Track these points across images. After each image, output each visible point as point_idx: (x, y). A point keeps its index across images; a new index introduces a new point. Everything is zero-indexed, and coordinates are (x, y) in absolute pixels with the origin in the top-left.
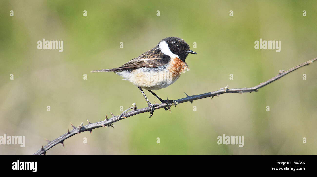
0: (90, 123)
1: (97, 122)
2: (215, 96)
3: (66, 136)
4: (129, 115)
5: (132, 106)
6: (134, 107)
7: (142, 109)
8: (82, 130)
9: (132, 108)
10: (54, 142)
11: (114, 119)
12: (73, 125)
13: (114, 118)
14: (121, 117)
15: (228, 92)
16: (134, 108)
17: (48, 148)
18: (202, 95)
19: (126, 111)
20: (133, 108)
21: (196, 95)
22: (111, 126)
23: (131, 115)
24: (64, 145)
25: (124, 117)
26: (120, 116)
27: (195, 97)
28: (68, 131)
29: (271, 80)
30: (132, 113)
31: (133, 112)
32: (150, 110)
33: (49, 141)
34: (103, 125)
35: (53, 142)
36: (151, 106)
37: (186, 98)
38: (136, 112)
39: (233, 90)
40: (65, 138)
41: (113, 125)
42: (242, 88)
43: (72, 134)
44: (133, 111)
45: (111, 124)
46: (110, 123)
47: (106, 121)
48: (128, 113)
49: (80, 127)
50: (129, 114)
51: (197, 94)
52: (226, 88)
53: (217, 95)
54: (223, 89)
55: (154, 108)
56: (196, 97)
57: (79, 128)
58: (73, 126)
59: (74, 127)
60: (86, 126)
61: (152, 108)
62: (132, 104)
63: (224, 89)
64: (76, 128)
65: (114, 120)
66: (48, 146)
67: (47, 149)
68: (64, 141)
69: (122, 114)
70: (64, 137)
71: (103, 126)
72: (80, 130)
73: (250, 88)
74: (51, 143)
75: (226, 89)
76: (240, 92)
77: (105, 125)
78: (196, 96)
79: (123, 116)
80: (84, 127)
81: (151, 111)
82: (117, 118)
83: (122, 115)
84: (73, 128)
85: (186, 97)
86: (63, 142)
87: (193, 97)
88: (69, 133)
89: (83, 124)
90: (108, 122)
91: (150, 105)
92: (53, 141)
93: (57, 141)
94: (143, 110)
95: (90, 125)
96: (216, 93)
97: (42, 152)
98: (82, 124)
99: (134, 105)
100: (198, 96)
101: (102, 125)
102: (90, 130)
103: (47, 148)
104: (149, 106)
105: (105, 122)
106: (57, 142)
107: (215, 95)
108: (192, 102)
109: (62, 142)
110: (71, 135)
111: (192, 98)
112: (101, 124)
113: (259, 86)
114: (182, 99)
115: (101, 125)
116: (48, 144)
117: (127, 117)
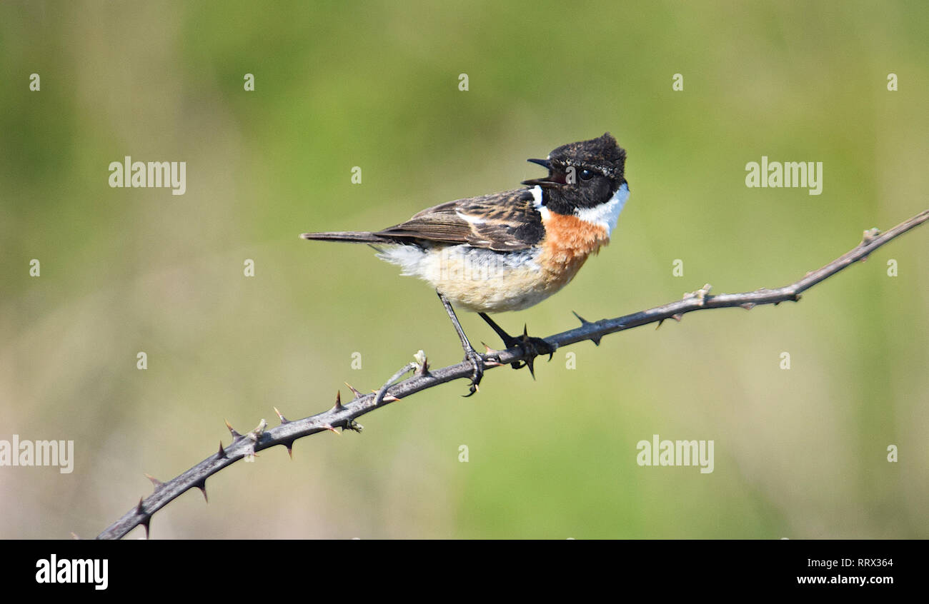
0: (286, 422)
1: (309, 418)
2: (667, 322)
3: (213, 464)
4: (408, 389)
5: (415, 360)
6: (423, 364)
7: (447, 371)
8: (264, 442)
9: (415, 369)
10: (176, 486)
11: (363, 404)
12: (232, 427)
13: (362, 402)
14: (384, 399)
15: (709, 304)
16: (422, 368)
17: (158, 504)
18: (629, 319)
19: (395, 377)
20: (417, 366)
21: (609, 318)
22: (352, 428)
23: (412, 390)
24: (206, 495)
25: (392, 398)
26: (378, 393)
27: (610, 325)
28: (218, 450)
29: (841, 263)
30: (416, 383)
31: (420, 381)
32: (473, 371)
33: (159, 483)
34: (328, 426)
35: (173, 484)
36: (473, 360)
37: (579, 329)
38: (428, 379)
39: (724, 298)
40: (210, 470)
41: (359, 426)
42: (752, 292)
43: (230, 456)
44: (420, 378)
45: (351, 422)
46: (348, 419)
47: (337, 412)
48: (402, 386)
49: (257, 434)
50: (406, 388)
51: (611, 314)
52: (702, 292)
53: (675, 315)
54: (692, 295)
55: (483, 364)
56: (612, 324)
57: (254, 437)
58: (235, 432)
59: (238, 435)
60: (276, 429)
61: (476, 367)
62: (415, 355)
63: (696, 297)
64: (244, 437)
65: (361, 409)
66: (159, 500)
67: (153, 508)
68: (208, 482)
69: (383, 388)
70: (206, 467)
71: (326, 429)
72: (257, 443)
73: (777, 289)
74: (168, 488)
75: (702, 297)
76: (743, 305)
77: (335, 425)
78: (612, 321)
79: (388, 394)
80: (268, 435)
81: (475, 376)
82: (369, 402)
83: (385, 392)
84: (234, 438)
85: (580, 325)
86: (204, 486)
87: (600, 325)
88: (222, 454)
89: (266, 426)
90: (342, 415)
91: (470, 356)
92: (171, 482)
93: (185, 481)
94: (449, 374)
95: (287, 425)
96: (672, 309)
97: (139, 518)
98: (262, 423)
99: (419, 356)
100: (616, 320)
101: (325, 427)
102: (288, 442)
103: (153, 504)
104: (468, 360)
105: (334, 416)
106: (185, 485)
107: (670, 315)
108: (597, 342)
109: (201, 484)
110: (227, 460)
111: (598, 329)
112: (323, 421)
113: (804, 282)
114: (567, 333)
115: (322, 427)
116: (156, 493)
117: (401, 396)
